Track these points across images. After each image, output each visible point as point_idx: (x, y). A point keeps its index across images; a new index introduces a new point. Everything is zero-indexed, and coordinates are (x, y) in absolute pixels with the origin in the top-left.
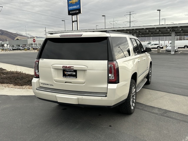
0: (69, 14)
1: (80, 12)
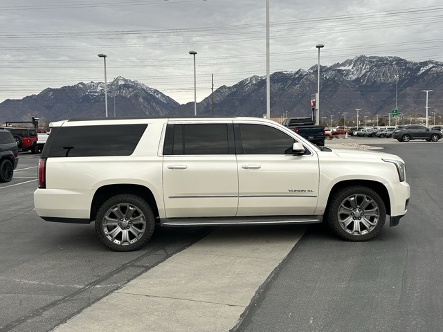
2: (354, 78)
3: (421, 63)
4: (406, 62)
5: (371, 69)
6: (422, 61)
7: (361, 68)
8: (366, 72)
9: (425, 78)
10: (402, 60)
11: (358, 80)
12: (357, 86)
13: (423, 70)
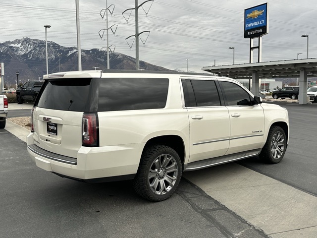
0: (246, 36)
1: (264, 32)
2: (23, 53)
3: (69, 48)
4: (59, 47)
5: (35, 48)
6: (70, 47)
7: (27, 47)
8: (31, 50)
9: (72, 58)
10: (56, 44)
11: (25, 56)
12: (25, 60)
13: (71, 53)
